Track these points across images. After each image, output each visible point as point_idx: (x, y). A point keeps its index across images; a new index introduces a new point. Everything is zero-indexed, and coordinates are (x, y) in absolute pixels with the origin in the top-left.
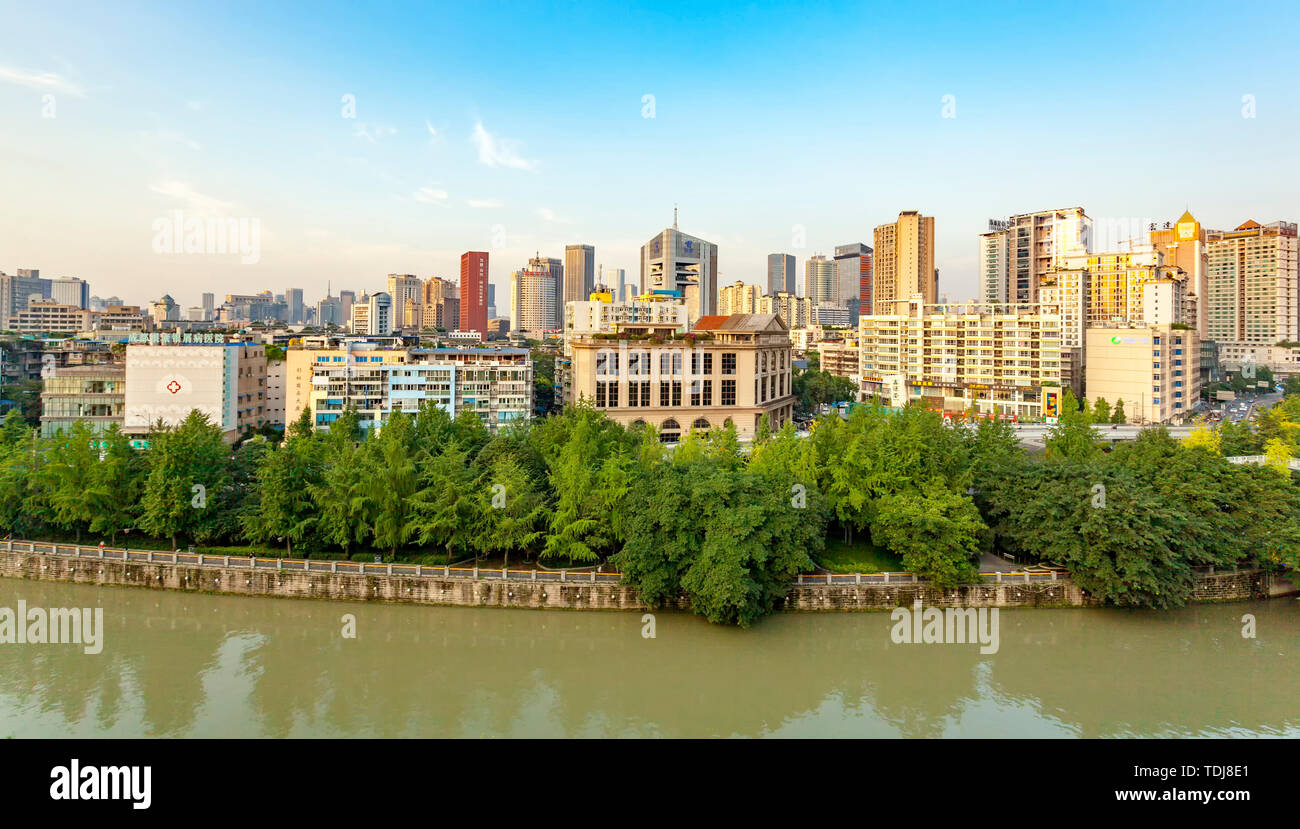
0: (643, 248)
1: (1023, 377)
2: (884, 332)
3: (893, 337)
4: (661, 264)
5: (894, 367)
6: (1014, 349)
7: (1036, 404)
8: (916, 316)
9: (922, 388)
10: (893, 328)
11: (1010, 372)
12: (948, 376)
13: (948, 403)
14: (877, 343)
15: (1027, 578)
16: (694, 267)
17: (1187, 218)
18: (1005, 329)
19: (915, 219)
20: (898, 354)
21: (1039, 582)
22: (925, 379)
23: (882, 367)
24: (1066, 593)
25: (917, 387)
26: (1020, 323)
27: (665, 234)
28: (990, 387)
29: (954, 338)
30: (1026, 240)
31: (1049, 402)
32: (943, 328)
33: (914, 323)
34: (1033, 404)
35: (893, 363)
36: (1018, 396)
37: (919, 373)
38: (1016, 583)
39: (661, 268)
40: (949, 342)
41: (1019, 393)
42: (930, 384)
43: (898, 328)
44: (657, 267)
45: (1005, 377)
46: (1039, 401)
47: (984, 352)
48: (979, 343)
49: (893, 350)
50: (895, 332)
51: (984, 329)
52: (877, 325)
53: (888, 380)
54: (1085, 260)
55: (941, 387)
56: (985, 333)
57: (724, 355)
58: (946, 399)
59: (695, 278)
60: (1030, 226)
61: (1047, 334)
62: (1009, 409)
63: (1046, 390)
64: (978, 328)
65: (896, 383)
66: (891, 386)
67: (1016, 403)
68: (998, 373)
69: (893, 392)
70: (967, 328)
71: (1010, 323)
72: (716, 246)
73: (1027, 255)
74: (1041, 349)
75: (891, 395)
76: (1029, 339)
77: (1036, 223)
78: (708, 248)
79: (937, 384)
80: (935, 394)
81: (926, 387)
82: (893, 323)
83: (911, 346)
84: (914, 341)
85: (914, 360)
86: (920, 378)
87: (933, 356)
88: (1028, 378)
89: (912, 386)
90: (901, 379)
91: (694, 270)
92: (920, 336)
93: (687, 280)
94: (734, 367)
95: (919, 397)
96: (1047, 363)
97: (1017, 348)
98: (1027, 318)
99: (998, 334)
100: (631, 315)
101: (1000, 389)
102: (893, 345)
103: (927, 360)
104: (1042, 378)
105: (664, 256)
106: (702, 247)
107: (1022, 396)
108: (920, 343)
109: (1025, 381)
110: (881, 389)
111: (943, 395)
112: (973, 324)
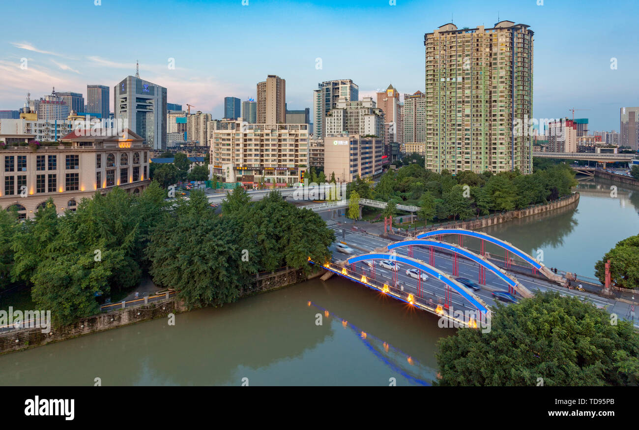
0: (115, 87)
1: (291, 163)
2: (223, 140)
3: (228, 142)
4: (126, 98)
5: (229, 160)
6: (287, 149)
7: (296, 177)
8: (239, 130)
9: (243, 171)
10: (228, 137)
11: (285, 160)
12: (256, 164)
13: (256, 178)
14: (221, 146)
15: (146, 302)
16: (151, 101)
17: (391, 87)
18: (283, 137)
19: (275, 80)
20: (231, 152)
21: (156, 302)
22: (245, 166)
23: (224, 160)
24: (176, 305)
25: (240, 171)
26: (290, 134)
27: (128, 79)
28: (275, 169)
29: (258, 143)
30: (329, 94)
31: (301, 175)
32: (253, 137)
33: (238, 134)
34: (295, 177)
35: (228, 157)
36: (288, 173)
37: (241, 162)
38: (136, 307)
39: (126, 100)
40: (256, 145)
41: (289, 172)
42: (246, 168)
43: (230, 137)
44: (124, 100)
45: (282, 163)
46: (297, 175)
47: (273, 150)
48: (270, 145)
49: (229, 150)
50: (229, 140)
51: (272, 137)
52: (221, 136)
53: (224, 167)
54: (345, 104)
55: (252, 170)
56: (273, 140)
57: (67, 156)
58: (255, 176)
59: (151, 107)
60: (331, 87)
61: (302, 140)
62: (284, 180)
63: (300, 169)
64: (270, 137)
65: (228, 169)
66: (226, 171)
67: (287, 177)
68: (280, 161)
69: (226, 174)
70: (265, 137)
71: (285, 134)
72: (166, 89)
73: (329, 101)
74: (299, 148)
75: (226, 176)
76: (293, 143)
77: (333, 86)
78: (160, 90)
79: (249, 169)
80: (249, 174)
81: (245, 170)
82: (229, 135)
83: (237, 148)
84: (238, 145)
85: (238, 155)
86: (241, 166)
87: (248, 152)
88: (293, 163)
89: (237, 170)
90: (231, 166)
91: (150, 103)
92: (241, 141)
93: (146, 109)
94: (77, 164)
95: (241, 176)
96: (302, 155)
97: (288, 147)
98: (293, 132)
99: (280, 140)
100: (54, 129)
101: (279, 170)
102: (228, 147)
103: (245, 155)
104: (299, 163)
105: (128, 93)
106: (156, 89)
107: (289, 173)
108: (241, 146)
109: (291, 165)
110: (222, 173)
111: (254, 174)
112: (267, 135)
